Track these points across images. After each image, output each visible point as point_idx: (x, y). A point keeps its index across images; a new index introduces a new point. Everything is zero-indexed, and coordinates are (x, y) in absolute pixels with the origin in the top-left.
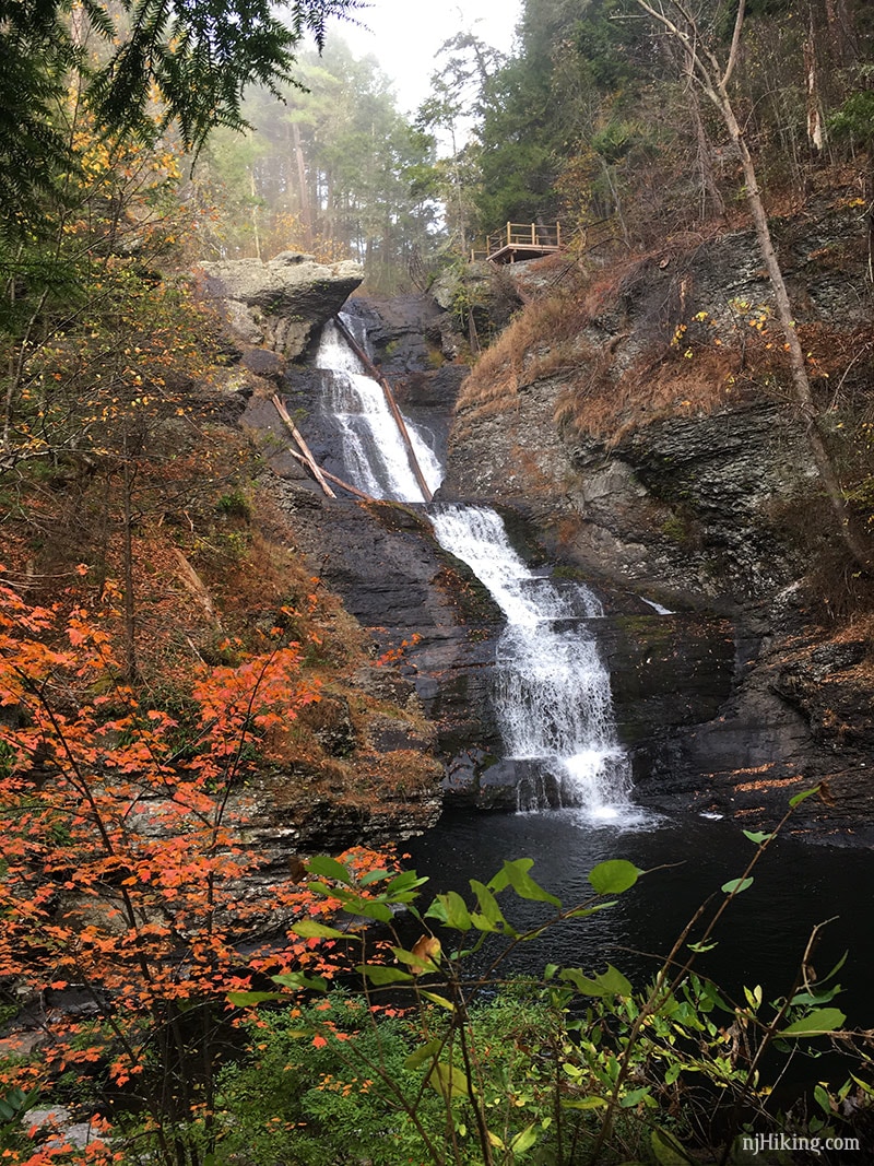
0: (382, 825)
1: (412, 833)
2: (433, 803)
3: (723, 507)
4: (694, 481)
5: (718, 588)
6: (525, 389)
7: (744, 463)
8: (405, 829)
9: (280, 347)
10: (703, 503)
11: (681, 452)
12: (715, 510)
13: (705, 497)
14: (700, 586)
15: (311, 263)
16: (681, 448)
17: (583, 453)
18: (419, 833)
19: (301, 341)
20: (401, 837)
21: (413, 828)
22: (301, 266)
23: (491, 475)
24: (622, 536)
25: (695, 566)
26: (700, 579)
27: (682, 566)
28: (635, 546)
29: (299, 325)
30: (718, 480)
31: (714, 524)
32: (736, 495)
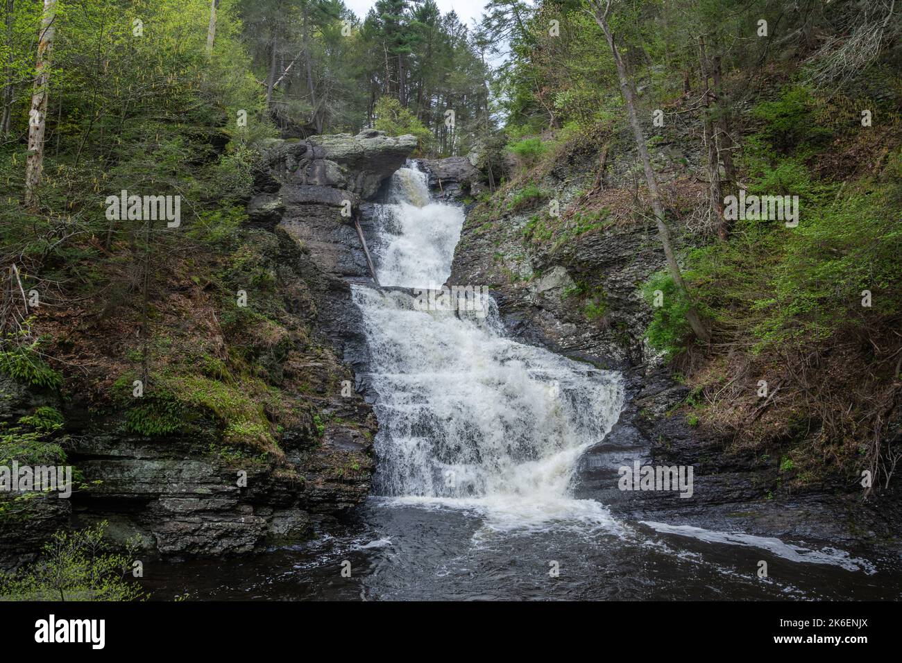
0: (323, 497)
1: (345, 505)
2: (363, 485)
3: (623, 297)
4: (604, 279)
5: (622, 356)
6: (505, 216)
7: (635, 267)
8: (341, 501)
9: (359, 190)
10: (610, 295)
11: (594, 258)
12: (618, 300)
13: (611, 290)
14: (611, 353)
15: (383, 137)
16: (594, 256)
17: (536, 259)
18: (351, 505)
19: (373, 186)
20: (337, 506)
21: (347, 502)
22: (375, 138)
23: (478, 275)
24: (559, 317)
25: (608, 339)
26: (611, 348)
27: (600, 339)
28: (569, 325)
29: (372, 176)
30: (618, 278)
31: (618, 310)
32: (631, 289)
